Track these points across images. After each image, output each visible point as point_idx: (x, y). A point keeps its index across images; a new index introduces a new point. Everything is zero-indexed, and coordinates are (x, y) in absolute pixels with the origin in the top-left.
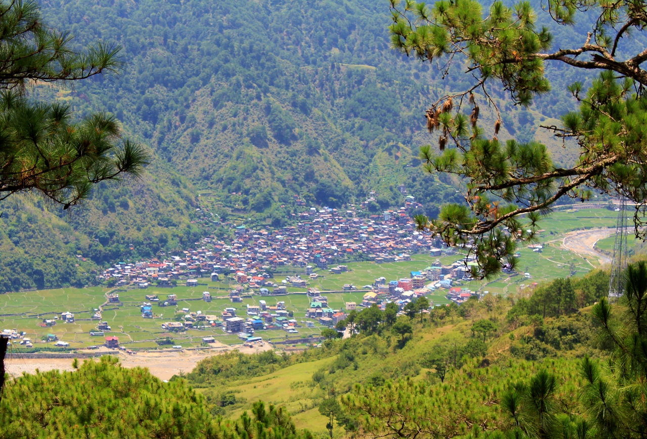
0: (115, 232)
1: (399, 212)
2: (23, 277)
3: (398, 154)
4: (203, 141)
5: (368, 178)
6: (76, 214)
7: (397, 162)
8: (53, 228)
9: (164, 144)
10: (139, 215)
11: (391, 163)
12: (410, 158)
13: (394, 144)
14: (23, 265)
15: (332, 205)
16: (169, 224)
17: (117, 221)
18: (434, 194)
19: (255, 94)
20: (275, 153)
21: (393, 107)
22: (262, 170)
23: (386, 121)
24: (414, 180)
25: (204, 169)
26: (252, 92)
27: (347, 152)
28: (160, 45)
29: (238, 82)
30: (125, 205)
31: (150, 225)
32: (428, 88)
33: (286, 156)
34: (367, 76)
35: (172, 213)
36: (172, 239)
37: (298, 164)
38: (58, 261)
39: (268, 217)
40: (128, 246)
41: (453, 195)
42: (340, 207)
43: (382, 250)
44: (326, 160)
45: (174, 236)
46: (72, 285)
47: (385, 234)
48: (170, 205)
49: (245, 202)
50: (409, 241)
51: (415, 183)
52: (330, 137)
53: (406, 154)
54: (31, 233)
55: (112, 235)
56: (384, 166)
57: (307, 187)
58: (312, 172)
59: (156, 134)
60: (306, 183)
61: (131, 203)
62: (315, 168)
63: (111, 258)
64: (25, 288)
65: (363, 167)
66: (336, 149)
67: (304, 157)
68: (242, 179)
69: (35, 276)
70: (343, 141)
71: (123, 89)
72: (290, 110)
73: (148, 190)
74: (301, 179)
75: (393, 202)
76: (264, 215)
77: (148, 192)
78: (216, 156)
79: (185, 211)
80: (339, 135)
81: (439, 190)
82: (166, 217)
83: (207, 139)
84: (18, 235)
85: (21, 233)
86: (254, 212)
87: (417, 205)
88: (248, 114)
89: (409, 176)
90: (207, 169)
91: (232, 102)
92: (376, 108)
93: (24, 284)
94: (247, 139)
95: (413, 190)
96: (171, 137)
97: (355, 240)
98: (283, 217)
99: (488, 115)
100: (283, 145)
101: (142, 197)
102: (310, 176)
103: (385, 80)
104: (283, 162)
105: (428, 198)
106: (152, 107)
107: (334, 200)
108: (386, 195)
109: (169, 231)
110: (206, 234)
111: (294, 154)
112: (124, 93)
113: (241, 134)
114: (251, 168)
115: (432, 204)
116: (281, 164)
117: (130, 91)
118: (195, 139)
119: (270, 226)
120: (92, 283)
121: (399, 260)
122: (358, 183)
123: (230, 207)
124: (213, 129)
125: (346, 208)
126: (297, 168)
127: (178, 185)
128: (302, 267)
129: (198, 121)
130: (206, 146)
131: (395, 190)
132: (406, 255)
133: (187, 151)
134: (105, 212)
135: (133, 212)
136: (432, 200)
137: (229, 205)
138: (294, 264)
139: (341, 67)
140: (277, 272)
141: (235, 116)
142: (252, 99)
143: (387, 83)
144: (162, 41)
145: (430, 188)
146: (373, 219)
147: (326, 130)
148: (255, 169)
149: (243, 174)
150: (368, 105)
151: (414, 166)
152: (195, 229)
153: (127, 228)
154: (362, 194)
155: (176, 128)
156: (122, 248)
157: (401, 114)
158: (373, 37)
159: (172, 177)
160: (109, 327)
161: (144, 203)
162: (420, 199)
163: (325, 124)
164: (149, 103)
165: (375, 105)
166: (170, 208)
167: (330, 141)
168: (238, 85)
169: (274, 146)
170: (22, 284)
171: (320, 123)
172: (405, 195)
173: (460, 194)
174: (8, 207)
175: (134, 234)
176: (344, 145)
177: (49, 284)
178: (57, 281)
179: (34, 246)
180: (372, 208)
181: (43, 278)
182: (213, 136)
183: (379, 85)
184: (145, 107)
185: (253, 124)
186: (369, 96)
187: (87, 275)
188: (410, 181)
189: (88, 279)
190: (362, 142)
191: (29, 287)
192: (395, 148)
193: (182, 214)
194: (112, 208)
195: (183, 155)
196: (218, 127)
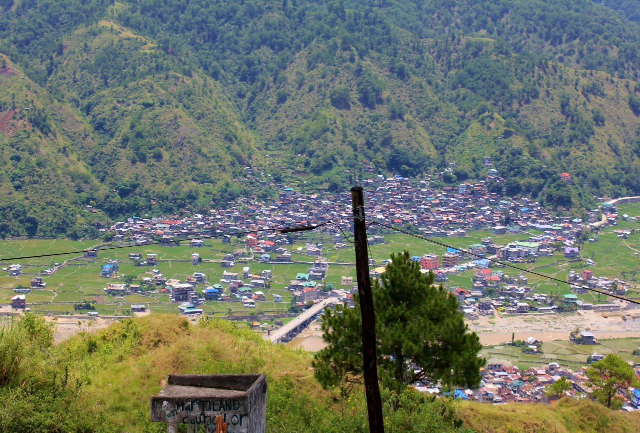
0: (139, 184)
1: (476, 185)
2: (14, 224)
3: (492, 125)
4: (289, 102)
5: (453, 148)
6: (107, 163)
7: (489, 133)
8: (63, 174)
9: (253, 105)
10: (172, 169)
11: (483, 134)
12: (502, 129)
13: (489, 114)
14: (16, 211)
15: (405, 174)
16: (205, 179)
17: (145, 173)
18: (518, 168)
19: (348, 57)
20: (356, 117)
21: (503, 79)
22: (333, 132)
23: (494, 93)
24: (502, 152)
25: (281, 130)
26: (346, 55)
27: (438, 120)
28: (279, 9)
29: (335, 44)
30: (158, 157)
31: (182, 180)
32: (546, 63)
33: (368, 120)
34: (485, 48)
35: (212, 169)
36: (204, 196)
37: (378, 128)
38: (59, 209)
39: (326, 181)
40: (149, 200)
41: (539, 170)
42: (414, 176)
43: (437, 223)
44: (409, 127)
45: (207, 193)
46: (68, 236)
47: (450, 207)
48: (213, 161)
49: (307, 164)
50: (473, 216)
51: (503, 156)
52: (424, 104)
53: (500, 126)
54: (36, 178)
55: (135, 187)
56: (474, 137)
57: (383, 153)
58: (390, 138)
59: (249, 94)
60: (382, 149)
61: (166, 155)
62: (394, 134)
63: (127, 211)
64: (13, 235)
65: (452, 137)
66: (427, 117)
67: (386, 122)
68: (311, 141)
69: (26, 224)
70: (437, 109)
71: (231, 51)
72: (387, 76)
73: (189, 142)
74: (377, 144)
75: (473, 174)
76: (321, 178)
77: (187, 145)
78: (296, 117)
79: (228, 168)
80: (434, 103)
81: (526, 164)
82: (203, 172)
83: (293, 100)
84: (22, 179)
85: (26, 178)
86: (312, 175)
87: (498, 179)
88: (336, 76)
89: (498, 148)
90: (284, 130)
91: (324, 63)
92: (484, 80)
93: (13, 232)
94: (328, 101)
95: (498, 163)
96: (262, 98)
97: (413, 211)
98: (344, 182)
99: (613, 95)
100: (367, 109)
101: (181, 150)
102: (386, 142)
103: (501, 52)
104: (363, 126)
105: (512, 172)
106: (252, 68)
107: (407, 168)
108: (466, 167)
109: (202, 188)
110: (246, 194)
111: (375, 119)
112: (231, 54)
113: (325, 95)
114: (320, 129)
115: (513, 178)
116: (360, 129)
117: (237, 52)
118: (282, 99)
119: (326, 190)
120: (90, 236)
121: (452, 235)
122: (442, 153)
123: (292, 169)
124: (301, 91)
125: (422, 177)
126: (375, 133)
127: (231, 141)
128: (332, 235)
129: (289, 81)
130: (290, 107)
131: (479, 162)
132: (461, 231)
133: (271, 111)
134: (134, 162)
135: (167, 164)
136: (515, 175)
137: (291, 166)
138: (323, 231)
139: (462, 39)
140: (302, 239)
141: (323, 77)
142: (344, 61)
143: (503, 56)
144: (281, 6)
145: (515, 161)
146: (446, 190)
147: (422, 98)
148: (325, 130)
149: (312, 135)
150: (476, 76)
151: (505, 138)
152: (236, 187)
153: (154, 181)
154: (444, 165)
155: (268, 88)
156: (142, 202)
157: (511, 86)
158: (524, 21)
159: (226, 132)
160: (44, 284)
161: (181, 156)
162: (503, 173)
163: (421, 92)
164: (250, 64)
165: (484, 76)
166: (212, 163)
167: (423, 108)
168: (335, 47)
169: (358, 109)
170: (10, 232)
171: (416, 89)
172: (490, 167)
173: (547, 170)
174: (23, 150)
175: (162, 188)
176: (437, 114)
177: (42, 234)
178: (51, 231)
179: (37, 192)
180: (448, 179)
181: (36, 227)
182: (299, 97)
183: (494, 57)
184: (245, 67)
185: (339, 86)
186: (479, 67)
187: (87, 227)
188: (498, 154)
189: (86, 231)
190: (459, 112)
191: (18, 236)
192: (488, 119)
193: (224, 170)
194: (143, 159)
195: (266, 116)
196: (306, 88)
